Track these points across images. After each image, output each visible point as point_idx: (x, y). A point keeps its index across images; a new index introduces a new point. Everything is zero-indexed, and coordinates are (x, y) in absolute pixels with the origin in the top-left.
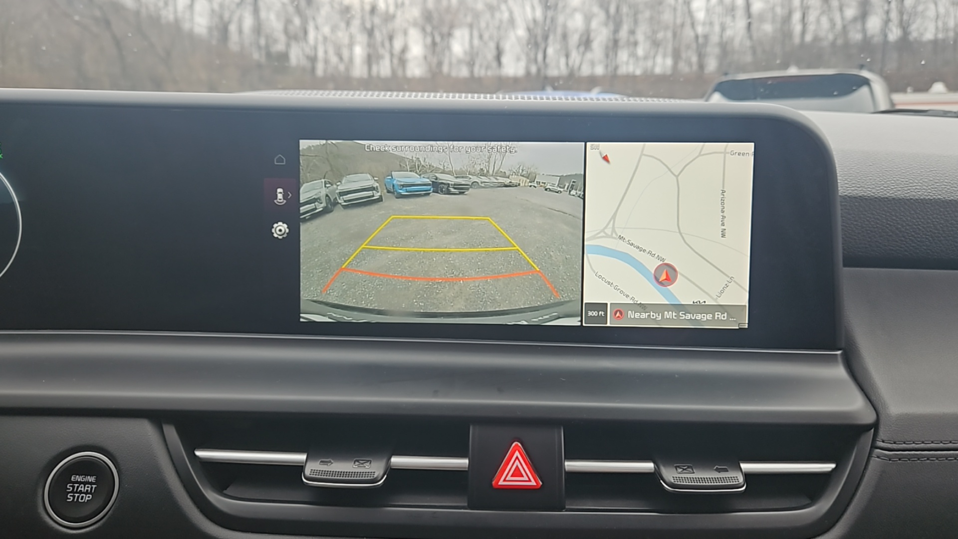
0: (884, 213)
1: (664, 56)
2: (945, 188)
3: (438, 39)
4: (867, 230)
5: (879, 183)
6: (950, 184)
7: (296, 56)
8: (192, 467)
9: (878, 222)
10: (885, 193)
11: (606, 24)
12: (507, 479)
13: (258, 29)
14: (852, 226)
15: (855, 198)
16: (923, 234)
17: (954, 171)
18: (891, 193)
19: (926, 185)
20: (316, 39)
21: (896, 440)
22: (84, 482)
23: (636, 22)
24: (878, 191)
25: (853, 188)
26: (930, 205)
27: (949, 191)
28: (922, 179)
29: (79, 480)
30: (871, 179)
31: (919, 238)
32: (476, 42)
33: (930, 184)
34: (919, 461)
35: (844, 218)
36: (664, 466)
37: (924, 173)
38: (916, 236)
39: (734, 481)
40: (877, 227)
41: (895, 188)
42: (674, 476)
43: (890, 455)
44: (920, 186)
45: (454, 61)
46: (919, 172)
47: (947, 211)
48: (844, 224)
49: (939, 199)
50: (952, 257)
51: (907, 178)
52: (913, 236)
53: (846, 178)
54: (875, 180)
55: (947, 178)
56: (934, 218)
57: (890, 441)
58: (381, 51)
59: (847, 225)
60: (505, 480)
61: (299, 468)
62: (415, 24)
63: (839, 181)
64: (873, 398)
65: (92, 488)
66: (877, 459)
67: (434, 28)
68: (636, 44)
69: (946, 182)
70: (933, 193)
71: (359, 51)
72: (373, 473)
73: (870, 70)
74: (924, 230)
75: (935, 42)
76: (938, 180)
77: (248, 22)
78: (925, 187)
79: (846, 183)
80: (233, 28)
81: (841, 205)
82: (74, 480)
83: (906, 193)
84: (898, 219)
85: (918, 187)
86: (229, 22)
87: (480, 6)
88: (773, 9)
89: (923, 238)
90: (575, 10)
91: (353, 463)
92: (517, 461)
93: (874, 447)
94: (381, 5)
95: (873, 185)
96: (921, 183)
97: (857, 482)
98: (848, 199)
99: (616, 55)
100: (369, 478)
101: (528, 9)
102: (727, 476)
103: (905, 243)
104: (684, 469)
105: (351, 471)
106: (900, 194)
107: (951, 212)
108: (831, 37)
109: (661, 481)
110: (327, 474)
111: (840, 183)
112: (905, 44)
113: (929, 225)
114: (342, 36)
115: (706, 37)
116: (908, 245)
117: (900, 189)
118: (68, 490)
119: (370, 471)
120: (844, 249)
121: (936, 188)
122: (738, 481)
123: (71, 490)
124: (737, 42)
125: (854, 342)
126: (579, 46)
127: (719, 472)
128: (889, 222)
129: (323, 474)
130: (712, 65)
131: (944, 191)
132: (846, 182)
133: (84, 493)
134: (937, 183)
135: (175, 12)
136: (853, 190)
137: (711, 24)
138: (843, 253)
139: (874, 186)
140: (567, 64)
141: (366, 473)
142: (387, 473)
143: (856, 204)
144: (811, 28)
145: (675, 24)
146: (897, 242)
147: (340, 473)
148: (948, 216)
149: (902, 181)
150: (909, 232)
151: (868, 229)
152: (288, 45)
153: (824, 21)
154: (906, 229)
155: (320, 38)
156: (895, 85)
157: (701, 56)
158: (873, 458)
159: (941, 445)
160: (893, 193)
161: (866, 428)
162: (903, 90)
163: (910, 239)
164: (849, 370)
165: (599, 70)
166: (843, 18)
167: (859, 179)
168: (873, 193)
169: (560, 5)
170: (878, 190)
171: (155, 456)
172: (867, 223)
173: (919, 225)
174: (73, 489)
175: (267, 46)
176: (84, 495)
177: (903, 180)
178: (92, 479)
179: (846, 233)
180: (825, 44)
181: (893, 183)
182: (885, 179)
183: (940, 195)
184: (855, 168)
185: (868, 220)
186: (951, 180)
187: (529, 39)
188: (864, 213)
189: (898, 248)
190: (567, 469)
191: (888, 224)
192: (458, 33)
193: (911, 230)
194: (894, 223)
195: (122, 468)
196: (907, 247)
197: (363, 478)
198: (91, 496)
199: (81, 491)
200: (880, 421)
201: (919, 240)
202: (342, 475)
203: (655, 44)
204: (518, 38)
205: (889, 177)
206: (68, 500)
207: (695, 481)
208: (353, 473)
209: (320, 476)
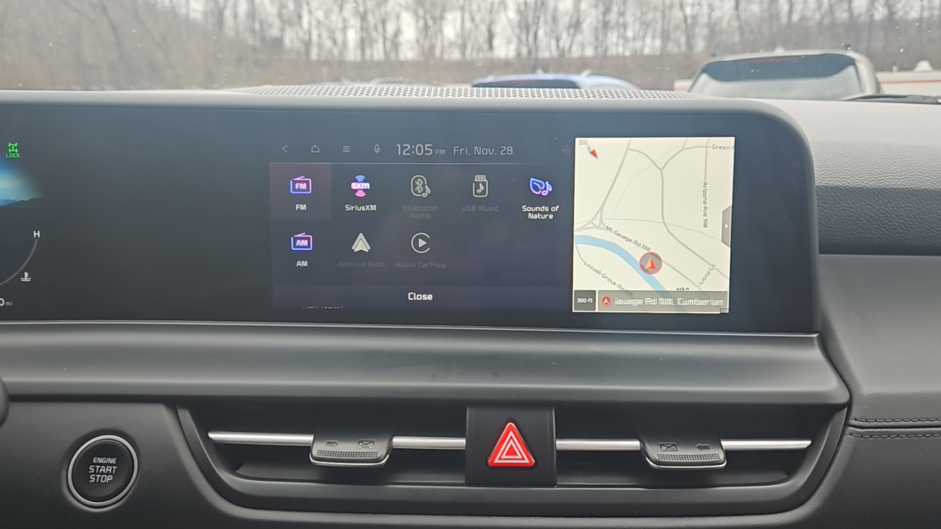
0: (859, 202)
1: (654, 37)
2: (918, 177)
3: (430, 22)
4: (842, 219)
5: (855, 174)
6: (922, 174)
7: (290, 39)
8: (205, 447)
9: (853, 211)
10: (860, 183)
11: (596, 6)
12: (502, 457)
13: (253, 14)
14: (829, 215)
15: (831, 188)
16: (896, 222)
17: (926, 161)
18: (865, 183)
19: (899, 174)
20: (310, 22)
21: (868, 419)
22: (106, 463)
23: (625, 5)
24: (854, 182)
25: (829, 179)
26: (902, 195)
27: (921, 180)
28: (895, 169)
29: (100, 462)
30: (846, 170)
31: (892, 225)
32: (468, 24)
33: (903, 174)
34: (889, 438)
35: (821, 208)
36: (649, 444)
37: (897, 163)
38: (889, 223)
39: (715, 457)
40: (852, 216)
41: (870, 178)
42: (660, 454)
43: (862, 432)
44: (893, 176)
45: (446, 44)
46: (893, 162)
47: (919, 200)
48: (821, 213)
49: (912, 188)
51: (881, 169)
52: (886, 224)
54: (851, 170)
55: (919, 167)
56: (906, 206)
57: (862, 419)
58: (374, 35)
59: (824, 214)
60: (500, 459)
61: (306, 449)
62: (407, 9)
63: (815, 172)
64: (846, 378)
65: (113, 469)
66: (849, 436)
67: (425, 12)
68: (625, 26)
69: (918, 172)
70: (906, 183)
71: (352, 36)
72: (376, 453)
73: (855, 50)
74: (896, 218)
75: (921, 20)
76: (911, 169)
78: (898, 177)
79: (823, 174)
80: (228, 13)
81: (817, 195)
82: (96, 462)
83: (880, 183)
84: (872, 208)
85: (891, 177)
86: (225, 7)
89: (896, 226)
91: (357, 443)
92: (512, 440)
93: (847, 424)
95: (849, 175)
96: (894, 173)
97: (831, 458)
98: (825, 189)
99: (606, 35)
100: (372, 458)
102: (708, 454)
103: (878, 230)
104: (668, 447)
105: (356, 451)
106: (874, 184)
107: (922, 201)
108: (818, 16)
109: (647, 459)
110: (333, 454)
111: (817, 173)
112: (890, 23)
113: (902, 213)
114: (336, 20)
115: (695, 18)
116: (881, 232)
117: (874, 179)
118: (90, 472)
119: (373, 451)
120: (819, 237)
121: (908, 178)
122: (719, 458)
123: (93, 471)
124: (724, 23)
125: (830, 325)
126: (569, 28)
127: (701, 450)
128: (863, 211)
129: (327, 454)
130: (700, 45)
131: (916, 181)
132: (823, 173)
133: (105, 474)
134: (910, 173)
136: (830, 181)
137: (700, 4)
138: (820, 241)
139: (849, 177)
140: (558, 46)
141: (369, 452)
142: (389, 453)
143: (832, 194)
144: (798, 8)
145: (664, 4)
146: (871, 229)
147: (346, 453)
148: (920, 204)
149: (877, 172)
150: (883, 220)
151: (843, 217)
152: (283, 30)
154: (880, 217)
155: (314, 22)
156: (880, 65)
157: (690, 37)
158: (846, 435)
159: (910, 423)
160: (867, 183)
161: (839, 407)
162: (889, 69)
163: (884, 227)
164: (824, 352)
165: (589, 52)
167: (835, 170)
168: (849, 183)
170: (853, 180)
171: (171, 439)
172: (842, 212)
173: (892, 213)
174: (95, 470)
175: (262, 30)
176: (106, 476)
177: (877, 170)
178: (113, 461)
179: (822, 221)
180: (812, 23)
181: (867, 173)
182: (860, 170)
183: (912, 184)
184: (832, 159)
185: (843, 210)
186: (923, 170)
187: (520, 22)
188: (840, 202)
189: (871, 235)
190: (558, 447)
191: (862, 213)
192: (449, 16)
193: (885, 218)
194: (868, 212)
195: (141, 450)
196: (881, 234)
197: (367, 458)
198: (112, 476)
199: (102, 472)
200: (853, 400)
201: (892, 227)
202: (347, 455)
203: (645, 25)
204: (509, 21)
205: (864, 168)
206: (90, 481)
207: (679, 458)
208: (358, 453)
209: (326, 457)
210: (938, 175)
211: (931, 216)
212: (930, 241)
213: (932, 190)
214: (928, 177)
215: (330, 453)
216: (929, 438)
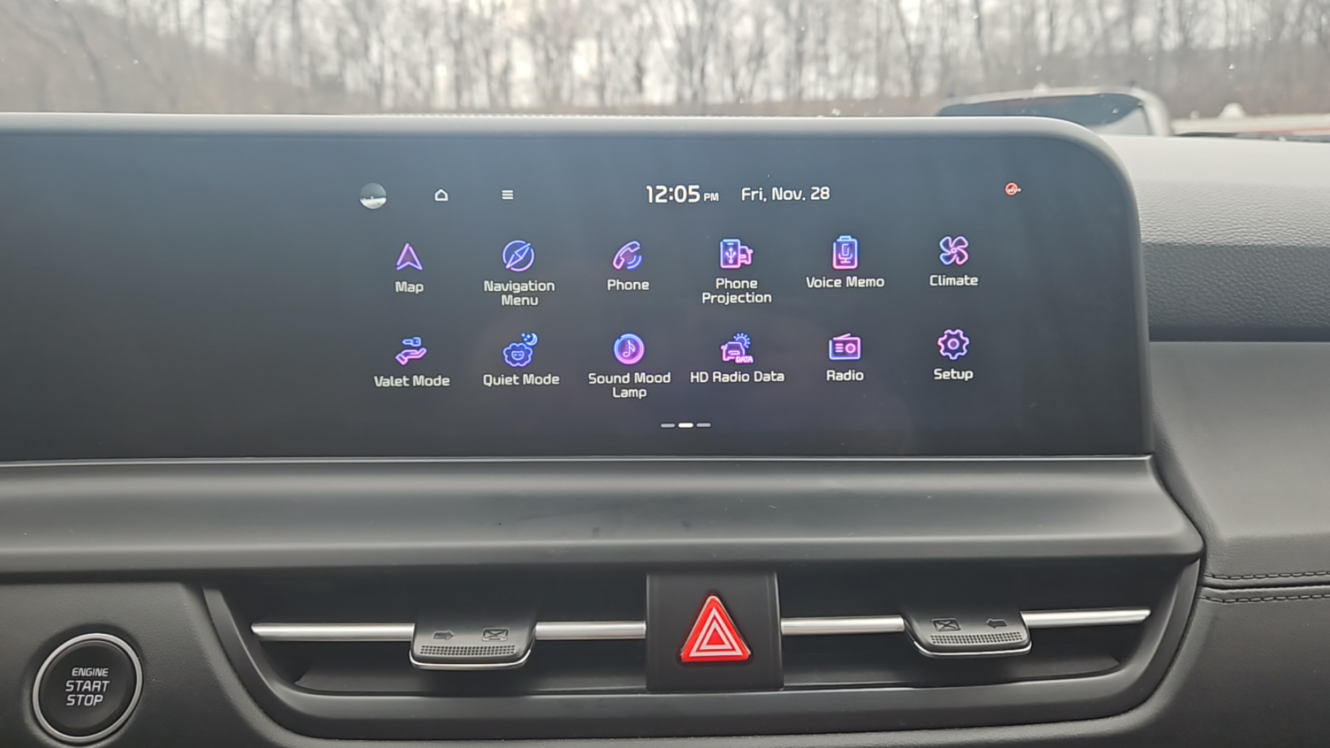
0: (1200, 265)
1: (866, 73)
2: (1280, 230)
3: (554, 54)
4: (1178, 290)
5: (1193, 225)
6: (1286, 225)
7: (354, 78)
8: (249, 649)
9: (1193, 278)
10: (1201, 238)
11: (786, 31)
12: (702, 648)
13: (299, 41)
14: (1160, 284)
15: (1161, 245)
16: (1254, 294)
17: (1290, 207)
18: (1209, 238)
19: (1255, 226)
20: (381, 55)
21: (1231, 574)
22: (91, 676)
23: (826, 29)
24: (1192, 236)
25: (1158, 233)
26: (1261, 254)
27: (1285, 233)
28: (1249, 218)
29: (83, 675)
30: (1181, 220)
31: (1247, 298)
32: (607, 57)
33: (1260, 225)
34: (1262, 602)
35: (1148, 274)
36: (918, 621)
37: (1250, 211)
38: (1243, 296)
39: (1015, 638)
40: (1192, 285)
41: (1214, 231)
42: (933, 635)
43: (1224, 595)
44: (1246, 228)
45: (577, 85)
46: (1244, 209)
47: (1284, 262)
49: (1273, 245)
50: (1292, 324)
51: (1229, 218)
52: (1239, 296)
53: (1147, 218)
54: (1187, 221)
55: (1282, 216)
56: (1267, 271)
57: (1223, 575)
58: (475, 72)
59: (1152, 284)
60: (698, 650)
61: (404, 646)
62: (520, 33)
64: (1196, 518)
65: (103, 685)
66: (1206, 600)
67: (547, 38)
68: (826, 58)
69: (1281, 222)
70: (1265, 237)
71: (443, 73)
72: (511, 648)
73: (1144, 88)
74: (1254, 288)
75: (1225, 52)
76: (1270, 219)
77: (285, 32)
78: (1253, 230)
79: (1149, 227)
80: (262, 41)
81: (1145, 257)
82: (76, 675)
83: (1229, 238)
84: (1219, 274)
85: (1244, 230)
86: (257, 33)
87: (611, 8)
88: (1010, 8)
89: (1253, 299)
90: (743, 12)
91: (482, 634)
92: (715, 622)
93: (1201, 584)
94: (473, 7)
95: (1185, 227)
96: (1248, 224)
97: (1181, 633)
98: (1154, 247)
99: (800, 71)
100: (506, 655)
101: (678, 9)
102: (1005, 633)
103: (1229, 306)
104: (946, 626)
105: (480, 646)
106: (1220, 240)
107: (1289, 263)
108: (1088, 45)
109: (916, 643)
110: (446, 651)
112: (1187, 53)
113: (1261, 281)
114: (418, 51)
115: (922, 48)
116: (1232, 309)
117: (1220, 232)
118: (68, 690)
119: (507, 645)
120: (1149, 317)
121: (1268, 231)
122: (1021, 639)
123: (71, 690)
124: (962, 54)
125: (1166, 443)
126: (749, 61)
127: (994, 627)
128: (1207, 278)
129: (436, 652)
130: (930, 85)
131: (1278, 235)
133: (91, 693)
134: (1269, 223)
135: (178, 19)
136: (1159, 235)
137: (928, 29)
138: (1149, 323)
139: (1185, 230)
140: (734, 86)
141: (501, 647)
142: (531, 647)
143: (1163, 254)
144: (1062, 33)
145: (879, 29)
146: (1219, 305)
147: (465, 650)
148: (1285, 267)
149: (1223, 222)
150: (1234, 291)
151: (1180, 288)
152: (342, 66)
153: (1079, 24)
154: (1231, 287)
155: (387, 54)
157: (916, 74)
158: (1201, 600)
159: (1291, 579)
160: (1211, 239)
161: (1189, 559)
162: (1185, 115)
163: (1236, 301)
164: (1161, 482)
165: (778, 95)
166: (1103, 19)
167: (1166, 221)
168: (1186, 239)
169: (722, 6)
170: (1191, 235)
171: (195, 636)
172: (1178, 280)
173: (1248, 281)
174: (76, 688)
175: (313, 66)
176: (92, 696)
177: (1223, 220)
178: (102, 672)
179: (1152, 294)
180: (1081, 54)
181: (1210, 225)
182: (1200, 220)
183: (1274, 239)
185: (1179, 276)
186: (1288, 220)
187: (680, 53)
188: (1174, 266)
189: (1220, 313)
190: (784, 632)
191: (1206, 281)
192: (581, 45)
193: (1237, 289)
194: (1214, 279)
195: (146, 654)
196: (1233, 312)
197: (498, 655)
198: (101, 696)
199: (86, 690)
200: (1208, 549)
201: (1248, 301)
202: (467, 652)
203: (853, 57)
204: (665, 51)
205: (1205, 217)
206: (68, 704)
207: (962, 641)
208: (483, 649)
209: (435, 655)
210: (1308, 227)
211: (1301, 284)
212: (1301, 320)
213: (1302, 247)
214: (1295, 229)
215: (441, 649)
216: (1318, 600)
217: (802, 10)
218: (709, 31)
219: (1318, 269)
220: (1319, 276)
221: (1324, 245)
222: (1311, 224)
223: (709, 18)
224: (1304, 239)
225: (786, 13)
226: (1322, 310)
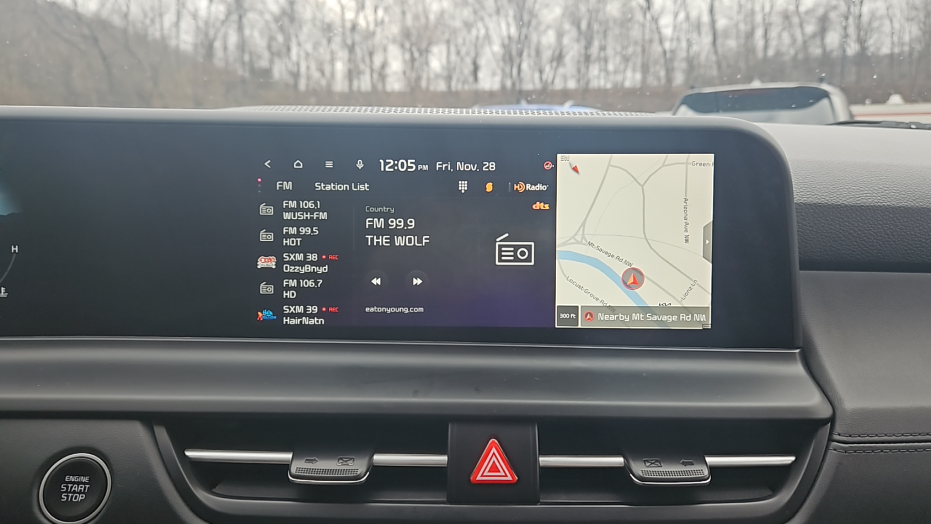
0: (837, 219)
1: (634, 70)
2: (894, 195)
3: (416, 55)
4: (821, 235)
5: (833, 191)
6: (898, 192)
7: (279, 71)
8: (182, 467)
9: (832, 227)
10: (838, 200)
11: (578, 40)
12: (485, 474)
13: (242, 46)
14: (808, 231)
15: (809, 204)
16: (874, 239)
17: (902, 179)
18: (843, 200)
19: (876, 192)
20: (299, 56)
21: (851, 434)
22: (78, 482)
23: (606, 38)
24: (831, 199)
25: (808, 196)
26: (880, 212)
27: (897, 198)
28: (872, 187)
29: (73, 481)
30: (824, 187)
31: (870, 242)
32: (453, 57)
33: (880, 192)
34: (873, 453)
35: (800, 224)
36: (633, 460)
37: (874, 181)
38: (867, 240)
39: (699, 473)
40: (831, 232)
41: (847, 195)
42: (643, 470)
43: (846, 447)
44: (870, 193)
45: (432, 76)
46: (869, 181)
47: (896, 217)
48: (800, 230)
49: (888, 205)
50: (902, 260)
51: (858, 187)
52: (864, 240)
53: (801, 186)
54: (829, 188)
55: (895, 186)
56: (884, 223)
57: (846, 434)
58: (362, 67)
59: (803, 231)
60: (482, 476)
61: (285, 467)
62: (394, 41)
63: (794, 189)
65: (85, 488)
66: (834, 451)
67: (412, 44)
68: (606, 61)
69: (894, 190)
70: (883, 200)
71: (340, 67)
72: (356, 471)
73: (830, 83)
74: (874, 235)
75: (891, 56)
76: (887, 187)
77: (233, 39)
78: (875, 195)
79: (802, 192)
80: (218, 45)
81: (797, 212)
82: (68, 481)
83: (857, 200)
84: (850, 225)
85: (868, 195)
86: (214, 39)
87: (457, 24)
88: (737, 25)
89: (874, 242)
90: (549, 27)
91: (337, 461)
92: (494, 457)
93: (830, 440)
94: (362, 23)
95: (827, 192)
96: (871, 191)
97: (816, 473)
98: (803, 206)
99: (587, 68)
100: (352, 475)
101: (504, 26)
102: (692, 470)
103: (857, 247)
104: (652, 463)
105: (335, 468)
106: (851, 201)
107: (899, 218)
108: (792, 52)
109: (631, 475)
110: (312, 471)
111: (796, 191)
112: (863, 58)
113: (879, 230)
114: (324, 52)
115: (674, 52)
116: (860, 249)
117: (851, 196)
118: (62, 490)
119: (353, 468)
120: (800, 253)
121: (885, 195)
122: (703, 474)
123: (65, 490)
124: (703, 57)
126: (552, 61)
127: (686, 466)
128: (842, 228)
129: (305, 472)
130: (679, 79)
131: (892, 198)
132: (801, 190)
133: (77, 493)
134: (886, 190)
135: (162, 29)
136: (808, 198)
137: (678, 40)
138: (800, 257)
139: (827, 194)
140: (541, 78)
141: (349, 470)
142: (369, 471)
143: (811, 211)
144: (773, 43)
145: (643, 40)
146: (850, 246)
147: (324, 471)
148: (897, 221)
149: (854, 189)
150: (861, 237)
151: (822, 234)
152: (272, 62)
153: (786, 36)
154: (858, 234)
155: (303, 54)
156: (853, 97)
157: (669, 71)
158: (830, 451)
159: (894, 438)
160: (845, 200)
161: (823, 422)
162: (862, 102)
163: (862, 244)
164: (807, 367)
165: (572, 84)
166: (803, 34)
167: (813, 188)
168: (827, 200)
169: (534, 23)
170: (831, 198)
171: (146, 457)
172: (821, 228)
173: (870, 230)
174: (67, 489)
175: (251, 61)
176: (78, 495)
178: (85, 479)
179: (802, 238)
180: (787, 58)
181: (845, 191)
182: (838, 187)
183: (889, 202)
184: (810, 177)
185: (822, 226)
186: (900, 188)
187: (504, 55)
188: (819, 219)
189: (850, 252)
190: (541, 464)
192: (435, 49)
193: (863, 235)
194: (846, 228)
195: (114, 468)
196: (859, 251)
197: (347, 475)
198: (84, 495)
199: (74, 491)
200: (837, 415)
201: (870, 244)
202: (326, 473)
203: (626, 59)
204: (494, 54)
205: (841, 185)
206: (62, 500)
207: (663, 474)
208: (337, 471)
209: (305, 474)
210: (914, 193)
211: (908, 233)
212: (908, 258)
213: (909, 207)
214: (904, 195)
215: (309, 470)
216: (913, 453)
217: (589, 25)
218: (524, 40)
219: (920, 222)
220: (921, 228)
221: (925, 206)
222: (916, 192)
223: (524, 31)
224: (911, 201)
225: (579, 27)
226: (923, 251)
